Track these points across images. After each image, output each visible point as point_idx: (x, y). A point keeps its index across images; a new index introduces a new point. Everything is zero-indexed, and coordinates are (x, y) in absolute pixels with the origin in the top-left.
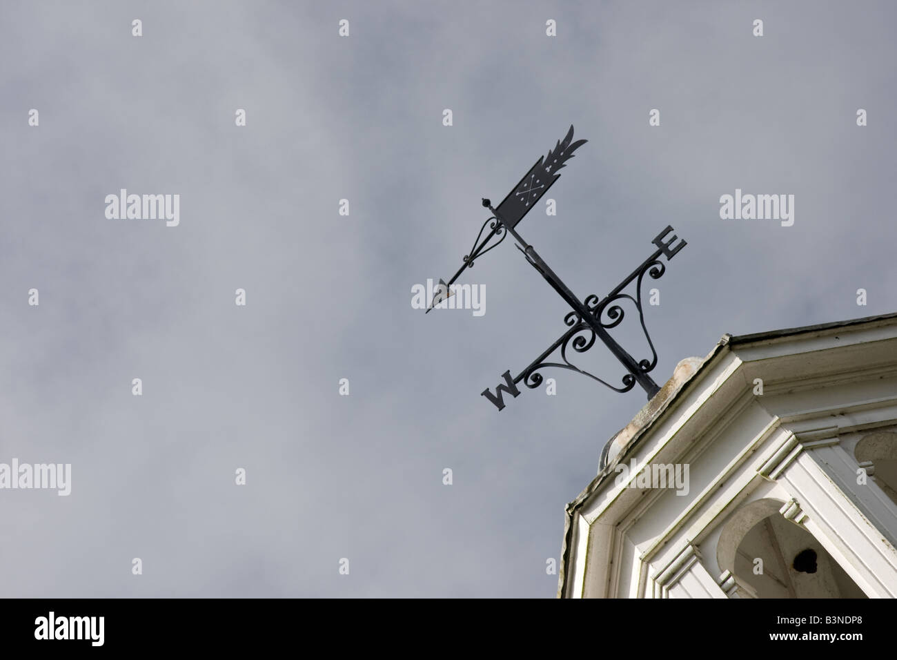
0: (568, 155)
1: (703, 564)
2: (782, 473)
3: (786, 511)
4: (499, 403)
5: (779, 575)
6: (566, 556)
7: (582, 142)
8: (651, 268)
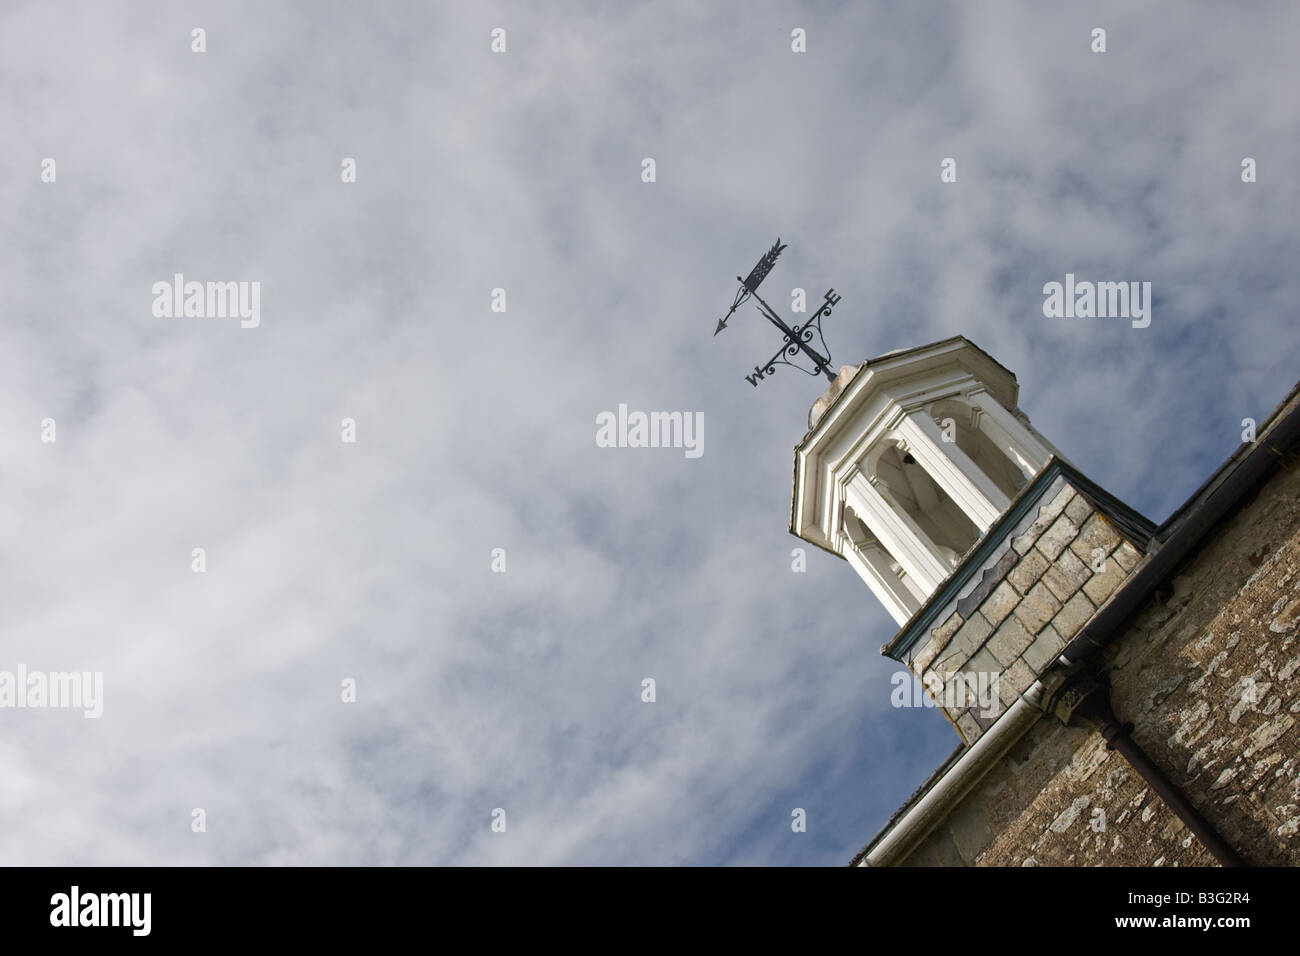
0: (778, 254)
1: (862, 473)
2: (897, 426)
3: (899, 446)
4: (754, 383)
5: (897, 464)
6: (795, 471)
7: (784, 246)
8: (824, 311)
